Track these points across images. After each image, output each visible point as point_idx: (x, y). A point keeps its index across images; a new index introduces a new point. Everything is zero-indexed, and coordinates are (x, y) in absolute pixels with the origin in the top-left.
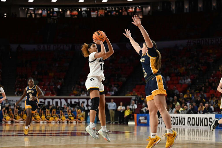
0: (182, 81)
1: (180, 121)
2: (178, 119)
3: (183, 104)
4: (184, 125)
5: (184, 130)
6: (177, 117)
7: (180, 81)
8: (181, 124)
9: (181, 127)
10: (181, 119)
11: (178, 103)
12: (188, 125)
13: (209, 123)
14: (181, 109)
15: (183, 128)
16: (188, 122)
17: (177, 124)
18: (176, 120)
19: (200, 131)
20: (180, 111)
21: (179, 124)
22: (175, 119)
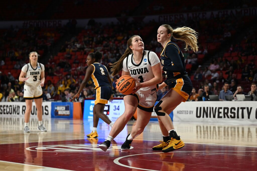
0: (17, 66)
1: (14, 110)
2: (12, 108)
3: (18, 92)
4: (18, 114)
5: (18, 119)
6: (11, 106)
7: (15, 66)
8: (15, 113)
9: (15, 116)
10: (15, 107)
11: (12, 91)
12: (23, 114)
13: (45, 111)
14: (16, 97)
15: (18, 117)
16: (23, 110)
17: (11, 114)
18: (10, 109)
19: (35, 120)
20: (14, 99)
21: (13, 113)
22: (9, 107)
